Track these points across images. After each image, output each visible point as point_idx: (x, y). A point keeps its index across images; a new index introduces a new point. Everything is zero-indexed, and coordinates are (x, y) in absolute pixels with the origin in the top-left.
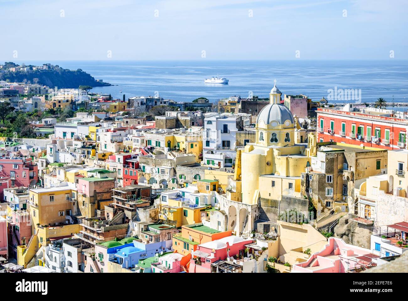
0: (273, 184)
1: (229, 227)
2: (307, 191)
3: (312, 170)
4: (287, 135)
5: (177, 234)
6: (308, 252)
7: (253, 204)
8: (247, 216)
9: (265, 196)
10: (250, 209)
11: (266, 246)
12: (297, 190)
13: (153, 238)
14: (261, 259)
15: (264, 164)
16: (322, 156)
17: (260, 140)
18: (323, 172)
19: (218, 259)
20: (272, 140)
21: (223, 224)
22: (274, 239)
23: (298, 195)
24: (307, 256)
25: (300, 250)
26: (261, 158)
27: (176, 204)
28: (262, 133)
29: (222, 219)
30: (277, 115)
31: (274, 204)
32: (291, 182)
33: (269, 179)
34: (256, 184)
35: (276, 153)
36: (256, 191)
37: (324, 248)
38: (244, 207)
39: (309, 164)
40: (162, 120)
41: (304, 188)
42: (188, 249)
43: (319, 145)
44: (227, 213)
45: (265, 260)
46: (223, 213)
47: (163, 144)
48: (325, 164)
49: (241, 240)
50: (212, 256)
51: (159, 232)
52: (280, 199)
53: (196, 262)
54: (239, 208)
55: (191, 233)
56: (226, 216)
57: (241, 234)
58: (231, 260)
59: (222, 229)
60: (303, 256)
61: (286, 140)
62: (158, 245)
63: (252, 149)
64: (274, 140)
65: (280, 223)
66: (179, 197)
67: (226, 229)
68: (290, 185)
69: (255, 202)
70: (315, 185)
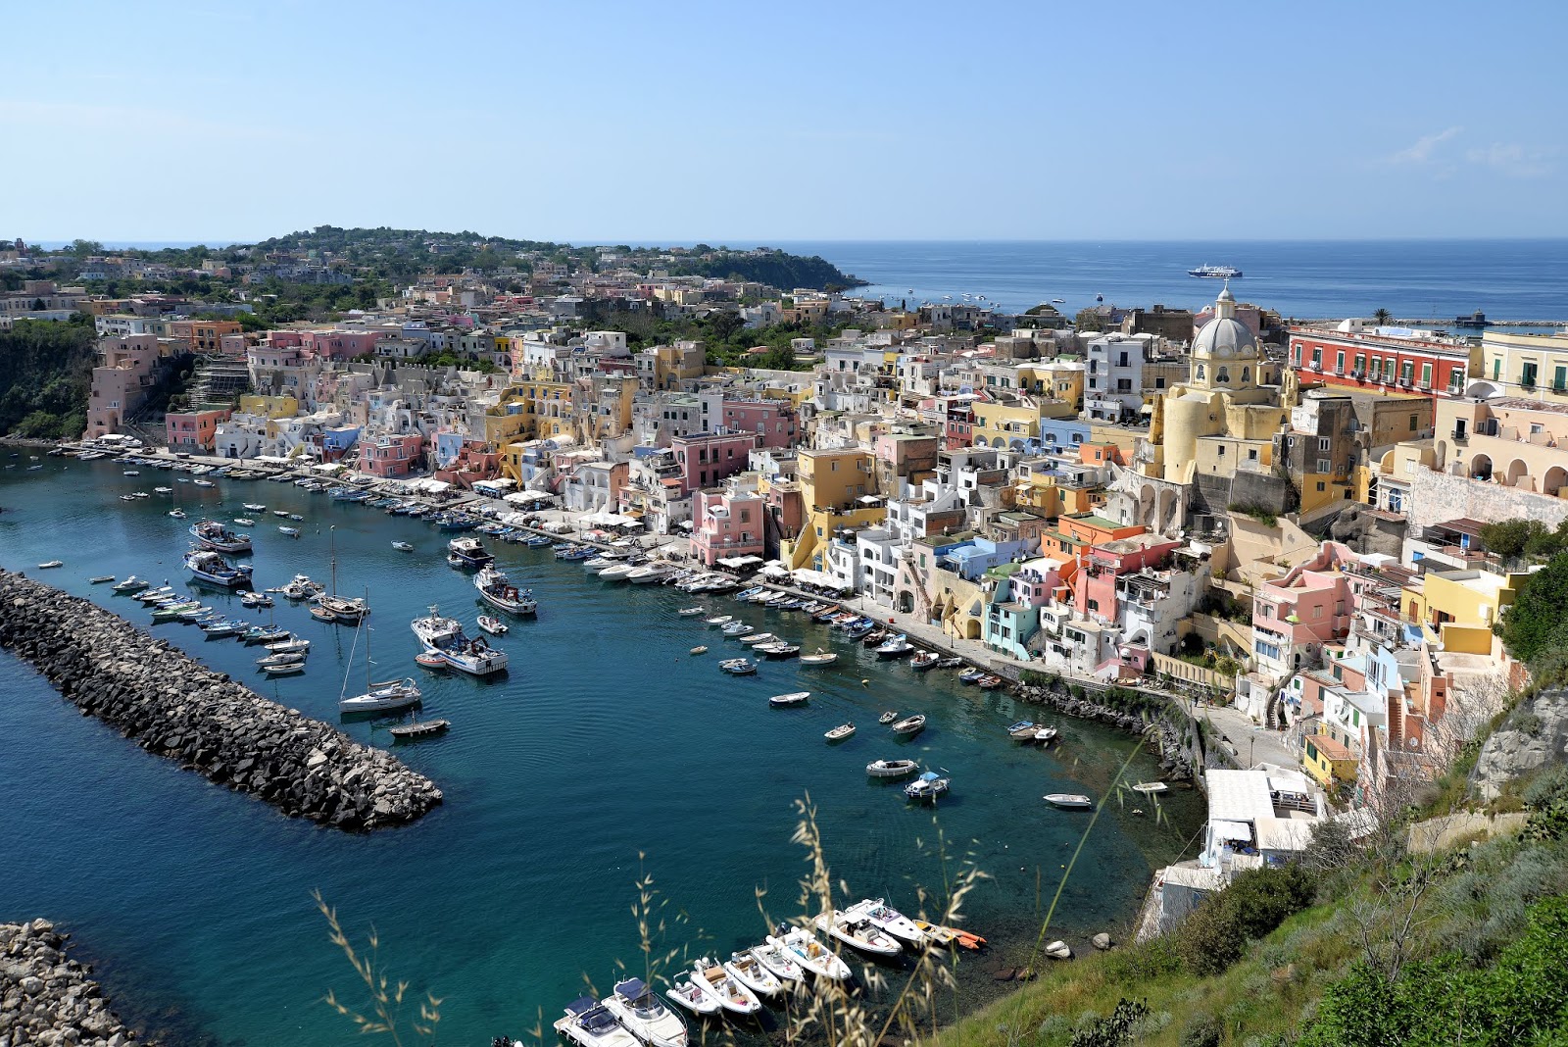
0: (1222, 449)
1: (1141, 519)
2: (1283, 463)
3: (1292, 430)
4: (1246, 370)
5: (1049, 530)
6: (1284, 565)
7: (1185, 482)
8: (1174, 504)
9: (1206, 470)
10: (1179, 491)
11: (1209, 550)
12: (1265, 462)
13: (1008, 534)
14: (1200, 572)
15: (1205, 418)
16: (1311, 406)
17: (1198, 377)
18: (1314, 432)
19: (1125, 570)
20: (1219, 379)
21: (1129, 514)
22: (1220, 540)
23: (1267, 471)
24: (1283, 570)
25: (1269, 560)
26: (1198, 407)
27: (1044, 480)
28: (1201, 367)
29: (1129, 506)
30: (1230, 336)
31: (1223, 483)
32: (1253, 448)
33: (1214, 444)
34: (1190, 452)
35: (1226, 398)
36: (1190, 462)
37: (1315, 557)
38: (1171, 487)
39: (1284, 420)
40: (1007, 344)
41: (1278, 459)
42: (1070, 552)
43: (1302, 389)
44: (1138, 496)
45: (1206, 575)
46: (1131, 496)
47: (1013, 384)
48: (1317, 421)
49: (1164, 540)
50: (1117, 564)
51: (1017, 524)
52: (1233, 476)
53: (1088, 573)
54: (1159, 489)
55: (1075, 527)
56: (1136, 502)
57: (1162, 531)
58: (1148, 572)
59: (1127, 522)
60: (1276, 570)
61: (1243, 380)
62: (1016, 545)
63: (1182, 393)
64: (1222, 378)
65: (1231, 515)
66: (1046, 468)
67: (1136, 523)
68: (1253, 454)
69: (1188, 480)
70: (1297, 452)
